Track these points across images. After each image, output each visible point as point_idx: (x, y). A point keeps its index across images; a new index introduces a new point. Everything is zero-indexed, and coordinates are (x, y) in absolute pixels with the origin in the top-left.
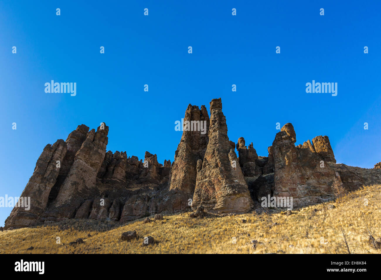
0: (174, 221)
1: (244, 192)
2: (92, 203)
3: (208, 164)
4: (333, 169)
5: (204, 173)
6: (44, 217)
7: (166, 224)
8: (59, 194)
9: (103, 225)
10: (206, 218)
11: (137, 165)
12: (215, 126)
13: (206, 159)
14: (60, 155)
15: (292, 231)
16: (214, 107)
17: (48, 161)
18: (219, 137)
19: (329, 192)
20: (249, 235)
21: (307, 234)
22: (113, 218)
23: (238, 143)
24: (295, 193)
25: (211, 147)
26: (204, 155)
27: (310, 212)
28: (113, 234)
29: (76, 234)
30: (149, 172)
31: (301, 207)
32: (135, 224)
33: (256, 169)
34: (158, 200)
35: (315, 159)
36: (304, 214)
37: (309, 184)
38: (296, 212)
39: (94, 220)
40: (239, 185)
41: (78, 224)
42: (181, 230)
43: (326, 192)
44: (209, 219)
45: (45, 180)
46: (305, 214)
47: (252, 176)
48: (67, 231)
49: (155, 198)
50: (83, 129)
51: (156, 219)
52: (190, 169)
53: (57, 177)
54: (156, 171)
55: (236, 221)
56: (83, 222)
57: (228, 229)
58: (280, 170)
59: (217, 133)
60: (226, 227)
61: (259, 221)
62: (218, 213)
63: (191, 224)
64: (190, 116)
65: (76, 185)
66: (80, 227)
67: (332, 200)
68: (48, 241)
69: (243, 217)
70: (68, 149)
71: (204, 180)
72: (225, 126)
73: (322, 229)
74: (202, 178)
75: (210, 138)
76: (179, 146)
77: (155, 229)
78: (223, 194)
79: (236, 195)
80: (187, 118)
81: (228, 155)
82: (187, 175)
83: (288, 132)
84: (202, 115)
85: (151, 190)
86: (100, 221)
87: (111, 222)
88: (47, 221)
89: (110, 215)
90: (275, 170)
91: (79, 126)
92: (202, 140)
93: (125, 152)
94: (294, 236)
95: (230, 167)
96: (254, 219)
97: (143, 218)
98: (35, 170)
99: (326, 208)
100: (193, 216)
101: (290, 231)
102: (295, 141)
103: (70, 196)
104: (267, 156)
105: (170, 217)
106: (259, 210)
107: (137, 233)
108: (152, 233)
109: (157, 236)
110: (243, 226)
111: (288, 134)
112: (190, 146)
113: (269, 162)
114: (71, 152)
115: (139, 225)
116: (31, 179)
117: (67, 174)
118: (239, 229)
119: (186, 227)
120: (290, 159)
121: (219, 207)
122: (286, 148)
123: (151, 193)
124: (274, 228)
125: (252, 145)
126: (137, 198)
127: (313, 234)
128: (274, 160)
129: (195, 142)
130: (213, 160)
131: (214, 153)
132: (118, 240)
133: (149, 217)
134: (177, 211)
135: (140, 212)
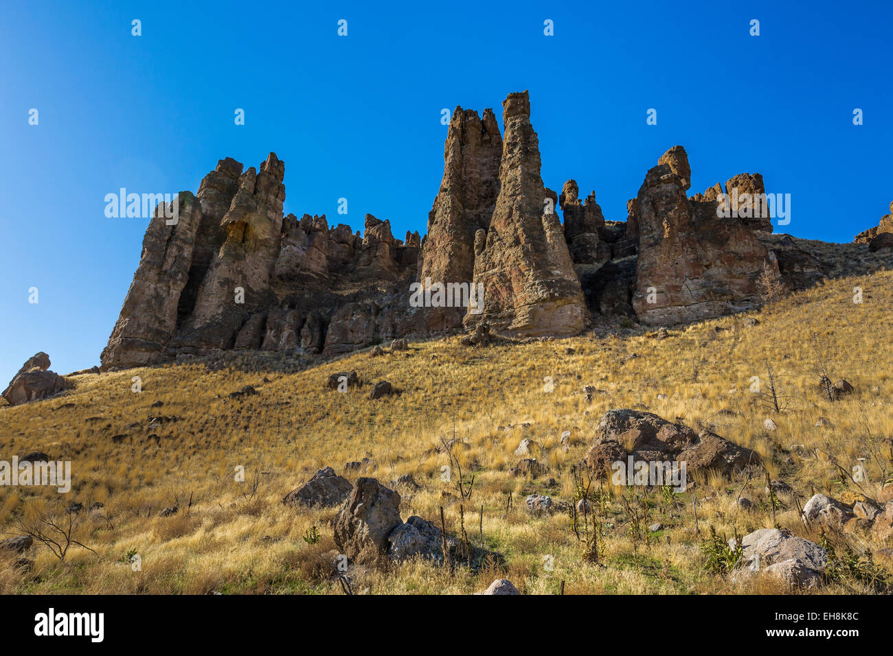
0: (431, 353)
1: (572, 294)
2: (265, 320)
3: (498, 238)
4: (765, 246)
5: (490, 258)
6: (175, 347)
7: (413, 359)
8: (198, 303)
9: (291, 361)
10: (494, 346)
11: (349, 243)
12: (513, 157)
13: (495, 229)
14: (190, 225)
15: (666, 368)
16: (512, 111)
17: (166, 238)
18: (524, 180)
19: (749, 293)
20: (579, 377)
21: (696, 373)
22: (309, 347)
23: (563, 193)
24: (679, 295)
25: (505, 202)
26: (491, 219)
27: (705, 332)
28: (311, 377)
29: (240, 378)
30: (375, 257)
31: (689, 324)
32: (353, 359)
33: (599, 247)
34: (396, 312)
35: (728, 225)
36: (692, 336)
37: (709, 278)
38: (677, 332)
39: (272, 351)
40: (562, 280)
41: (243, 359)
42: (444, 368)
43: (744, 292)
44: (499, 348)
45: (166, 276)
46: (695, 338)
47: (591, 263)
48: (223, 373)
49: (391, 310)
50: (230, 167)
51: (394, 349)
52: (460, 249)
53: (189, 269)
54: (390, 254)
55: (554, 351)
56: (251, 355)
57: (538, 366)
58: (650, 248)
59: (518, 171)
60: (534, 363)
61: (600, 352)
62: (517, 337)
63: (465, 357)
64: (460, 133)
65: (229, 285)
66: (246, 365)
67: (754, 308)
68: (189, 391)
69: (567, 343)
70: (204, 211)
71: (490, 272)
72: (537, 156)
73: (726, 365)
74: (485, 268)
75: (503, 182)
76: (436, 201)
77: (392, 368)
78: (529, 300)
79: (555, 301)
80: (452, 138)
81: (541, 219)
82: (455, 262)
83: (673, 165)
84: (486, 131)
85: (381, 293)
86: (284, 354)
87: (306, 355)
88: (180, 354)
89: (302, 343)
90: (639, 248)
91: (220, 161)
92: (485, 187)
93: (324, 217)
94: (669, 379)
95: (543, 245)
96: (589, 348)
97: (368, 347)
98: (142, 257)
99: (740, 325)
100: (468, 343)
101: (662, 369)
102: (688, 187)
103: (219, 306)
104: (624, 221)
105: (421, 345)
106: (602, 330)
107: (358, 375)
108: (388, 376)
109: (397, 380)
110: (568, 361)
111: (675, 171)
112: (460, 201)
113: (627, 232)
114: (211, 217)
115: (362, 361)
116: (139, 275)
117: (209, 263)
118: (560, 366)
119: (453, 363)
120: (674, 225)
121: (519, 325)
122: (668, 203)
123: (382, 299)
124: (631, 365)
125: (594, 197)
126: (354, 311)
127: (707, 374)
128: (638, 228)
129: (471, 191)
130: (511, 229)
131: (510, 215)
132: (321, 388)
133: (380, 345)
134: (435, 333)
135: (362, 337)
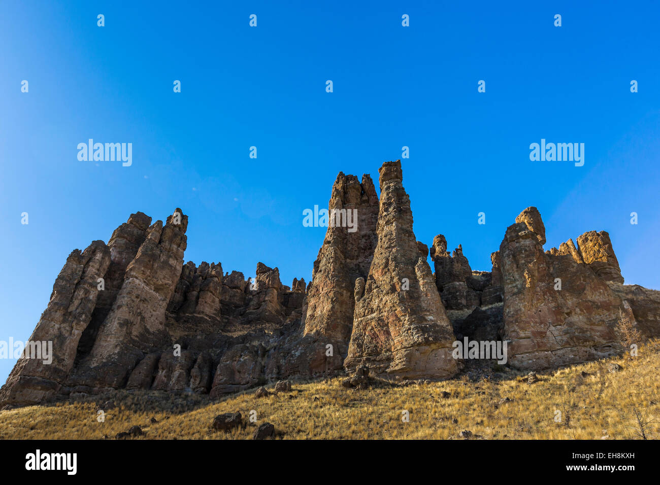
0: (313, 394)
1: (446, 339)
2: (157, 360)
3: (375, 285)
4: (619, 296)
5: (368, 304)
6: (70, 386)
7: (296, 401)
8: (97, 343)
9: (180, 401)
10: (373, 389)
11: (241, 288)
12: (388, 214)
13: (373, 278)
14: (98, 270)
15: (539, 413)
16: (387, 177)
17: (76, 282)
18: (398, 234)
19: (610, 339)
20: (456, 421)
21: (568, 419)
22: (197, 387)
23: (434, 246)
24: (545, 340)
25: (381, 253)
26: (369, 268)
27: (572, 377)
28: (197, 418)
29: (128, 418)
30: (264, 301)
31: (556, 369)
32: (239, 399)
33: (468, 295)
34: (282, 354)
35: (583, 277)
36: (561, 381)
37: (571, 324)
38: (546, 377)
39: (162, 391)
40: (435, 325)
41: (133, 399)
42: (325, 410)
43: (604, 339)
44: (378, 391)
45: (71, 317)
46: (563, 382)
47: (461, 309)
48: (113, 412)
49: (276, 351)
50: (140, 220)
51: (279, 390)
52: (342, 295)
53: (92, 311)
54: (278, 299)
55: (431, 394)
56: (141, 394)
57: (416, 409)
58: (514, 297)
59: (393, 227)
60: (411, 406)
61: (475, 395)
62: (395, 380)
63: (345, 399)
64: (342, 194)
65: (127, 326)
66: (136, 405)
67: (616, 354)
68: (78, 431)
69: (443, 386)
70: (112, 258)
71: (369, 317)
72: (409, 214)
73: (596, 410)
74: (364, 313)
75: (379, 236)
76: (320, 252)
77: (276, 409)
78: (405, 344)
79: (429, 345)
80: (335, 199)
81: (414, 269)
82: (336, 307)
83: (529, 223)
84: (364, 192)
85: (268, 335)
86: (173, 395)
87: (194, 395)
88: (74, 393)
89: (191, 383)
90: (505, 297)
91: (132, 215)
92: (364, 240)
93: (220, 264)
94: (542, 424)
95: (417, 292)
96: (464, 392)
97: (254, 387)
98: (51, 298)
99: (605, 371)
100: (348, 385)
101: (535, 414)
102: (544, 242)
103: (116, 346)
104: (489, 271)
105: (304, 387)
106: (475, 374)
107: (243, 416)
108: (271, 417)
109: (280, 422)
110: (444, 405)
111: (531, 228)
112: (342, 252)
113: (492, 282)
114: (119, 264)
115: (247, 402)
116: (46, 316)
117: (111, 305)
118: (437, 410)
119: (334, 405)
120: (534, 276)
121: (397, 368)
122: (527, 256)
123: (269, 341)
124: (504, 409)
125: (461, 250)
126: (242, 352)
127: (578, 420)
128: (502, 278)
129: (352, 244)
130: (387, 278)
131: (387, 264)
132: (206, 429)
133: (265, 387)
134: (318, 374)
135: (247, 377)
